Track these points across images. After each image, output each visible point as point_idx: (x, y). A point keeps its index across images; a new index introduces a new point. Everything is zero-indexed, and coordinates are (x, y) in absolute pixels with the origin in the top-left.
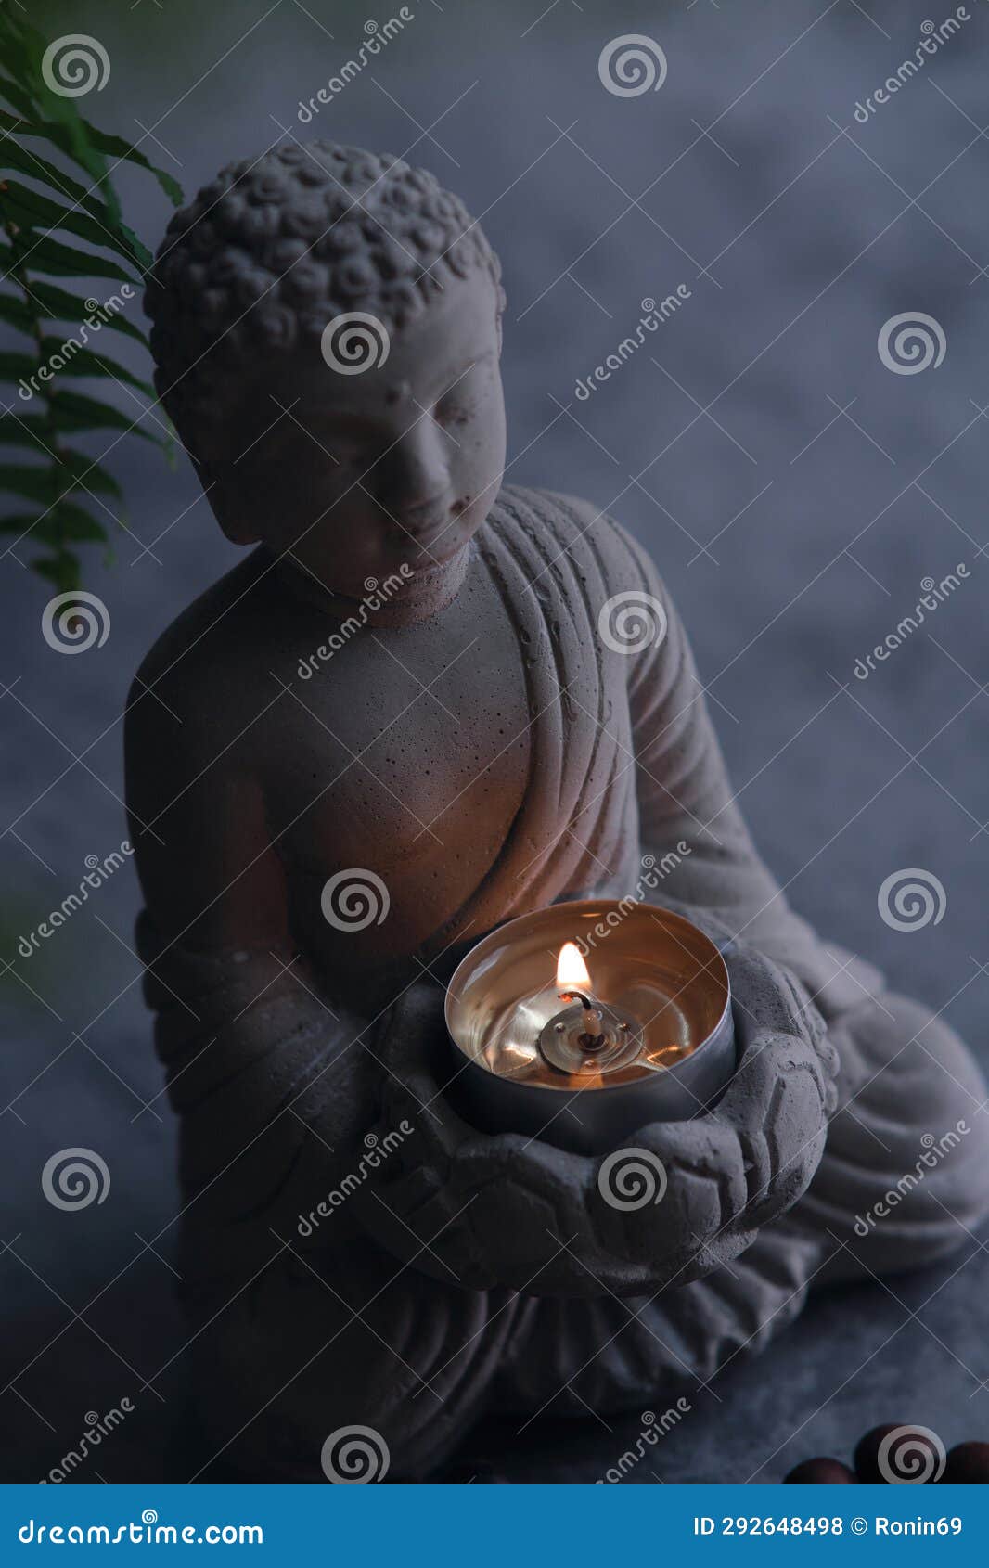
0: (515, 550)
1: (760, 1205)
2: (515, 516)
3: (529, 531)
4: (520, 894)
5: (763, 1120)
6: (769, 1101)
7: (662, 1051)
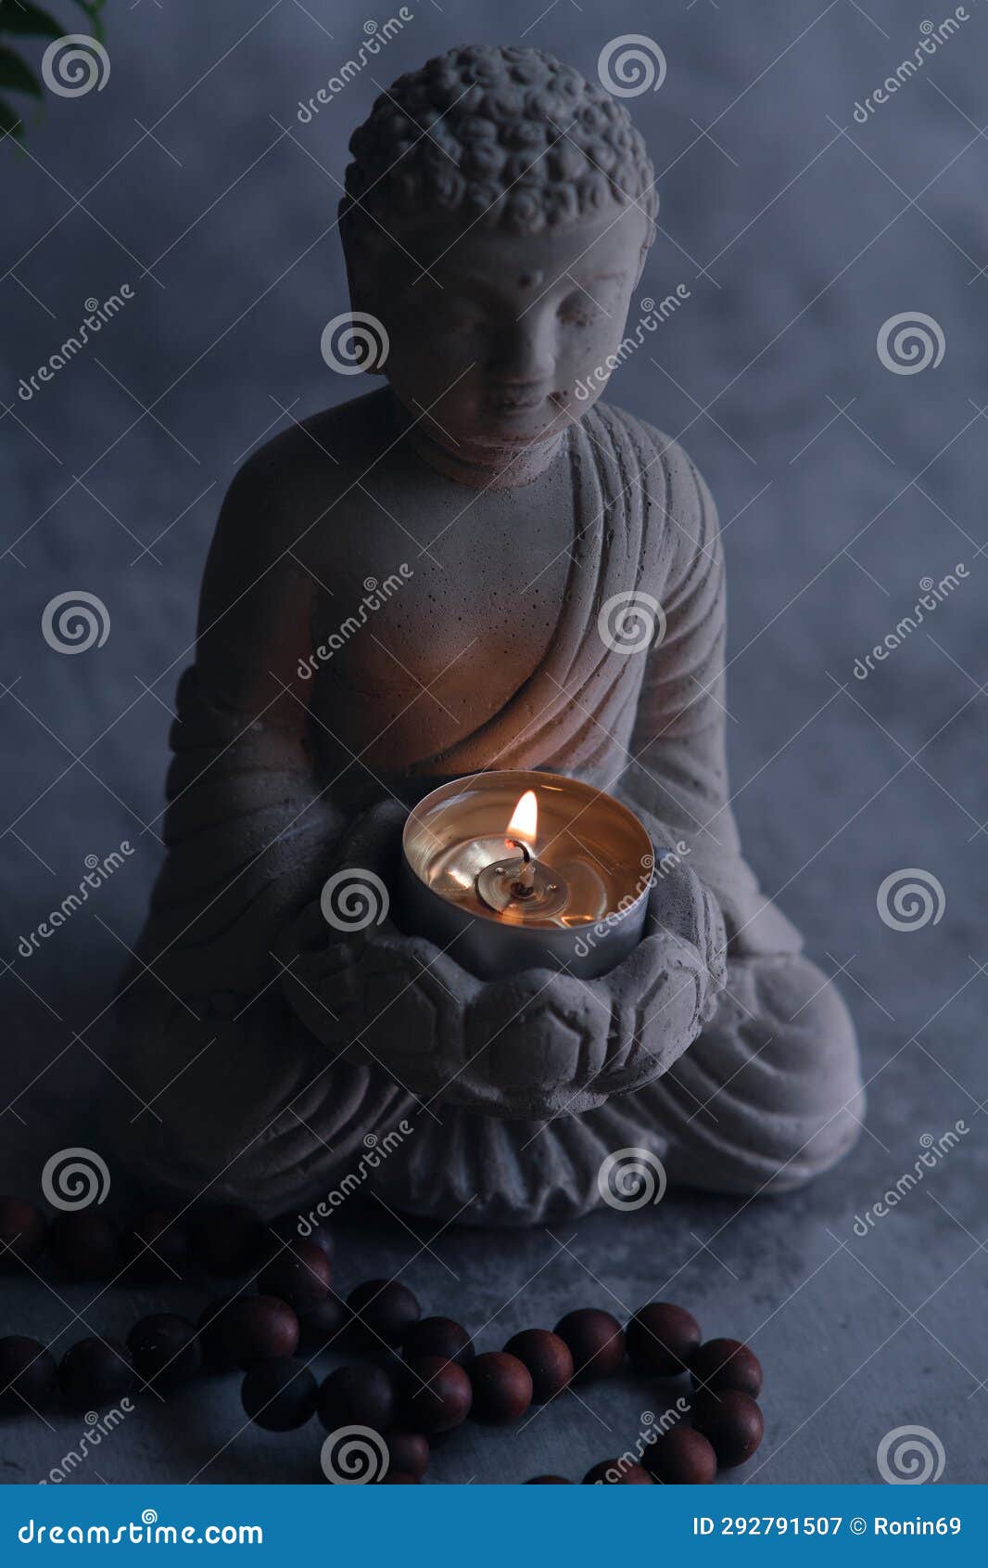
0: (600, 460)
1: (615, 1073)
2: (610, 432)
3: (618, 449)
4: (505, 751)
5: (639, 1000)
6: (649, 986)
7: (577, 917)
